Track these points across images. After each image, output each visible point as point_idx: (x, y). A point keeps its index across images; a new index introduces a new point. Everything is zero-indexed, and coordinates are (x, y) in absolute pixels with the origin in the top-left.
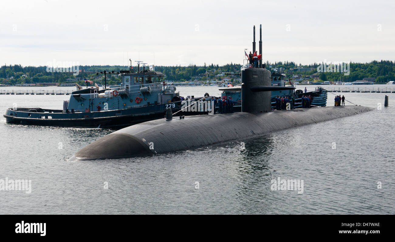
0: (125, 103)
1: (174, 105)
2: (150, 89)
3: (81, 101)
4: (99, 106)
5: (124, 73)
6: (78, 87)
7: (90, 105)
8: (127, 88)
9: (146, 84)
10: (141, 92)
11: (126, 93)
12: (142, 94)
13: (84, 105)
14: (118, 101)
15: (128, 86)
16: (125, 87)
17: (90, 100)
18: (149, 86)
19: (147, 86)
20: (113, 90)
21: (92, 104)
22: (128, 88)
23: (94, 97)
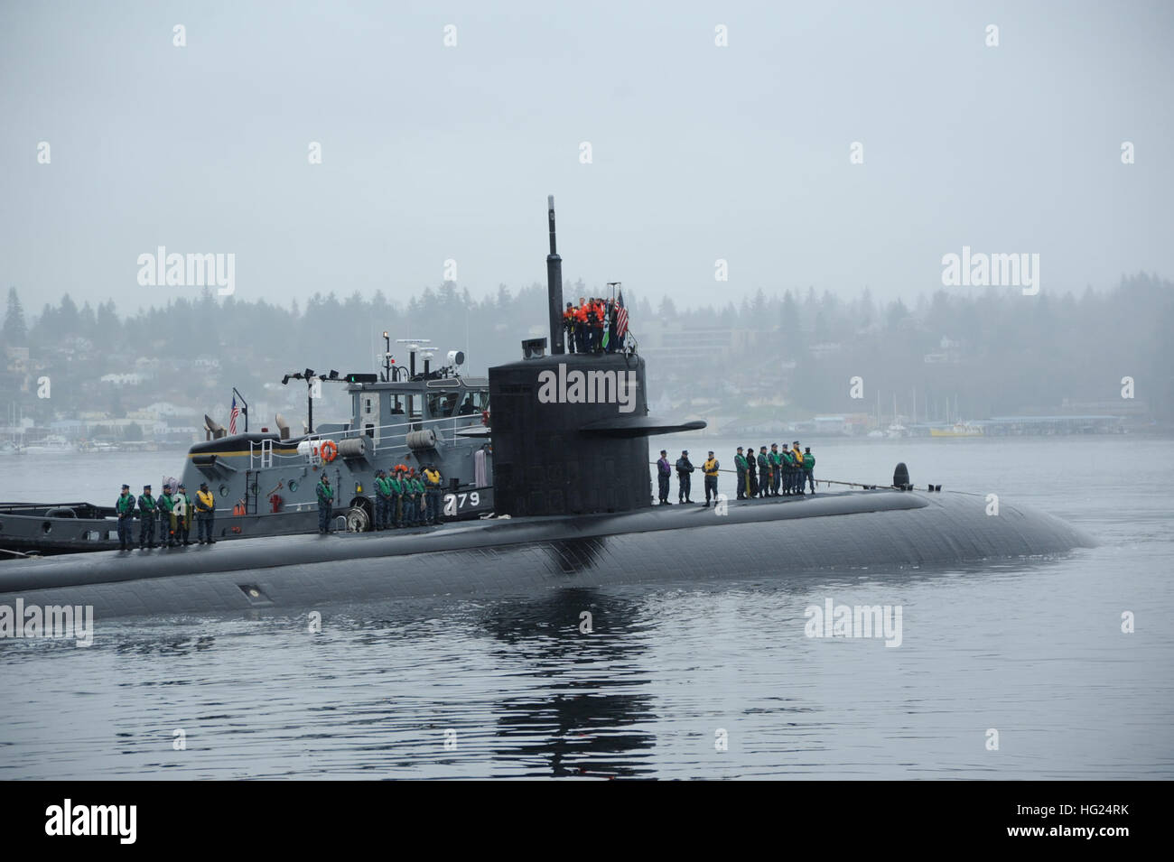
0: (361, 485)
1: (475, 496)
2: (440, 437)
3: (219, 477)
4: (276, 497)
5: (360, 384)
6: (212, 430)
7: (250, 492)
8: (368, 432)
9: (430, 419)
10: (411, 447)
11: (362, 451)
12: (412, 454)
13: (228, 491)
14: (339, 479)
15: (372, 426)
16: (363, 430)
17: (248, 473)
18: (436, 428)
19: (430, 426)
20: (322, 442)
21: (255, 486)
22: (370, 434)
23: (263, 465)
